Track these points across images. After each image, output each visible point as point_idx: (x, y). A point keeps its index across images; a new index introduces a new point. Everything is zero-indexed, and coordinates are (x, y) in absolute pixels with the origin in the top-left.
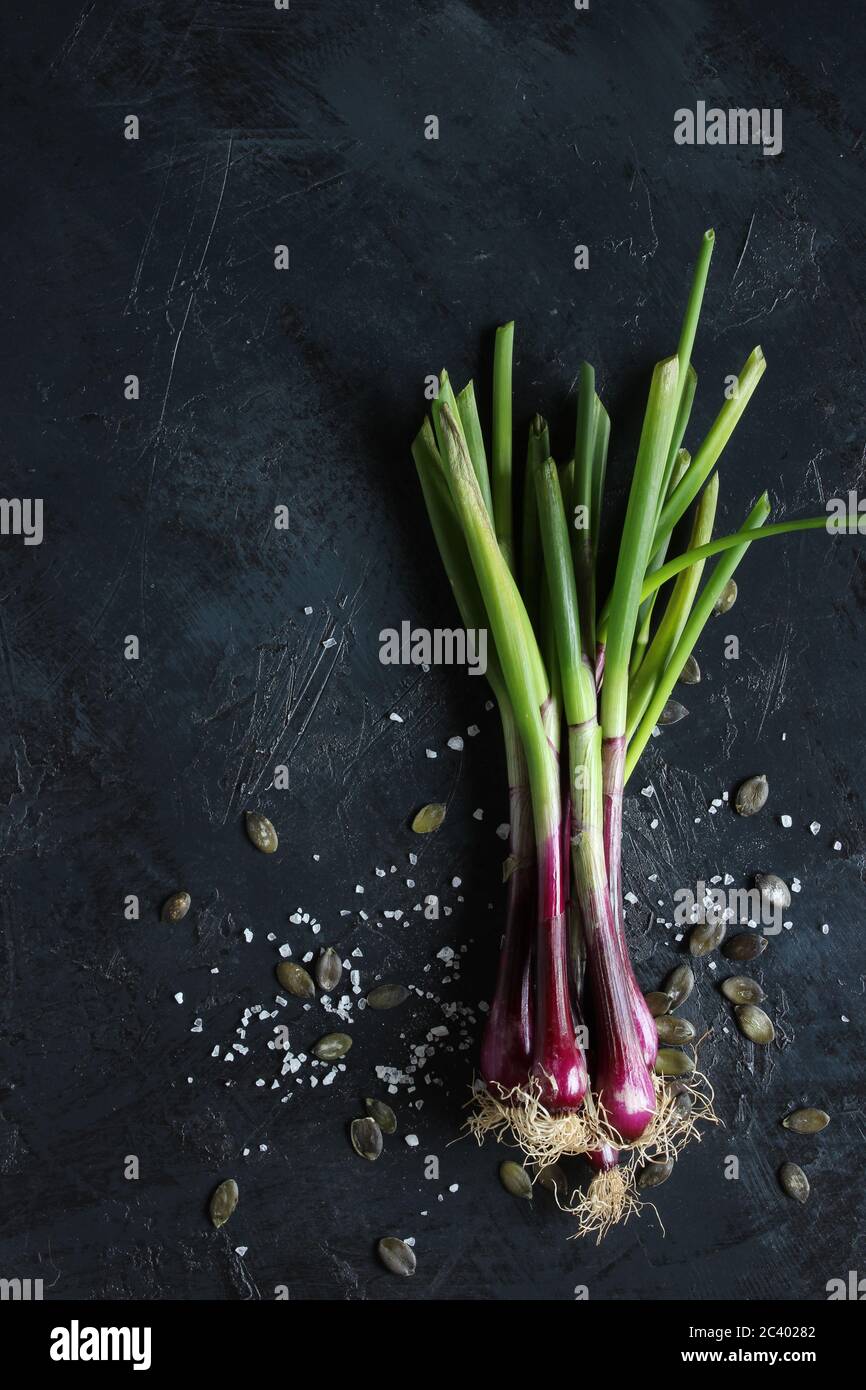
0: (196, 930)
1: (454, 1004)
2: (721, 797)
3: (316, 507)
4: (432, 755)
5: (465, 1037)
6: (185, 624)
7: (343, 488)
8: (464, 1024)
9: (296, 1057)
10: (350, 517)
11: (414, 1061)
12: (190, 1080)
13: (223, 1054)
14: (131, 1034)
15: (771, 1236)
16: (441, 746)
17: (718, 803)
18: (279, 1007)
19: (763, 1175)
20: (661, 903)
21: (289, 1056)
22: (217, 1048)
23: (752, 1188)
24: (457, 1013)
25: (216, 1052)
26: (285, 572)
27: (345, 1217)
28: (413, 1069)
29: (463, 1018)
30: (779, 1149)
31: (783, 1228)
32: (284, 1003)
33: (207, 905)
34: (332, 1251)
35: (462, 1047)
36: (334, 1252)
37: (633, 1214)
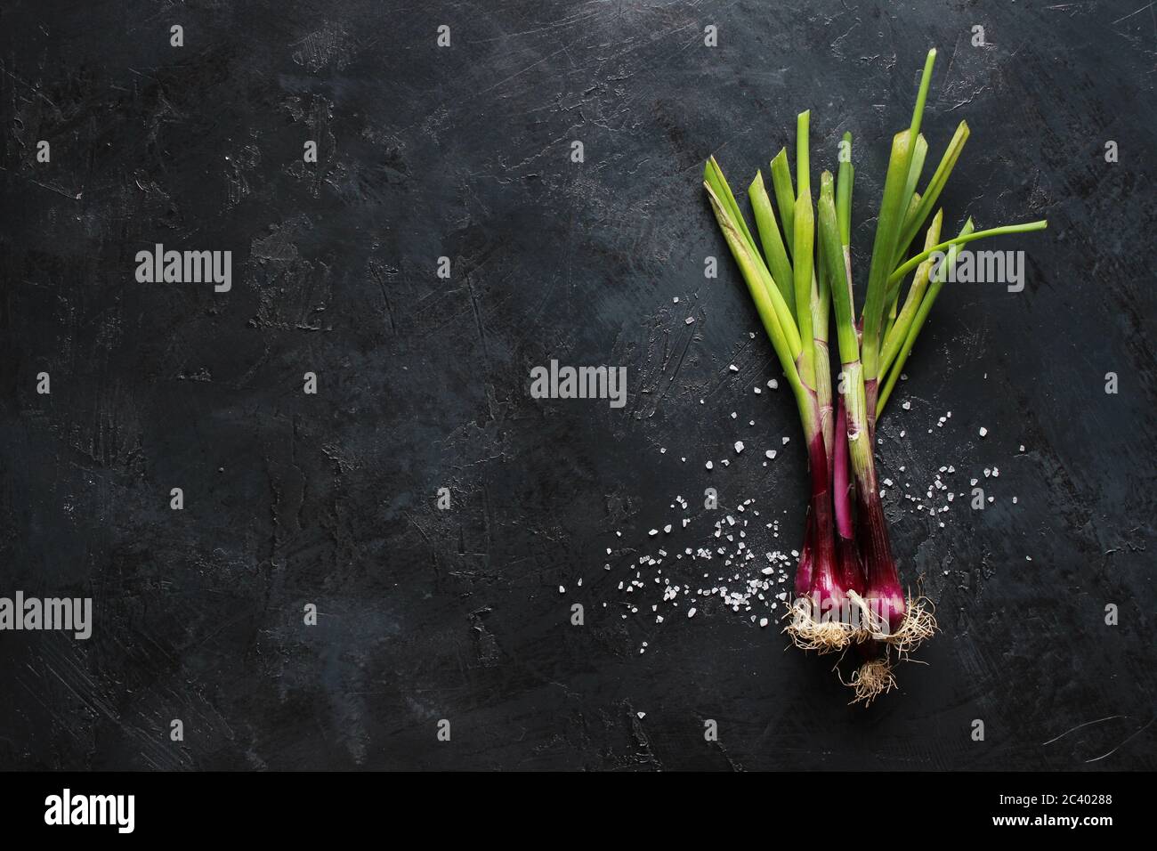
0: (607, 506)
1: (775, 553)
2: (945, 416)
3: (679, 233)
4: (757, 391)
5: (782, 574)
6: (596, 310)
7: (697, 219)
8: (781, 566)
9: (673, 589)
10: (701, 238)
11: (749, 591)
12: (605, 605)
13: (625, 587)
14: (566, 575)
15: (983, 699)
16: (763, 386)
17: (943, 419)
18: (662, 557)
19: (977, 660)
20: (908, 485)
21: (669, 589)
22: (622, 583)
23: (970, 668)
24: (777, 558)
25: (621, 586)
26: (660, 275)
27: (707, 691)
28: (749, 596)
29: (780, 561)
30: (987, 643)
31: (991, 694)
32: (664, 554)
33: (614, 490)
34: (699, 714)
35: (780, 580)
36: (700, 714)
37: (893, 687)
